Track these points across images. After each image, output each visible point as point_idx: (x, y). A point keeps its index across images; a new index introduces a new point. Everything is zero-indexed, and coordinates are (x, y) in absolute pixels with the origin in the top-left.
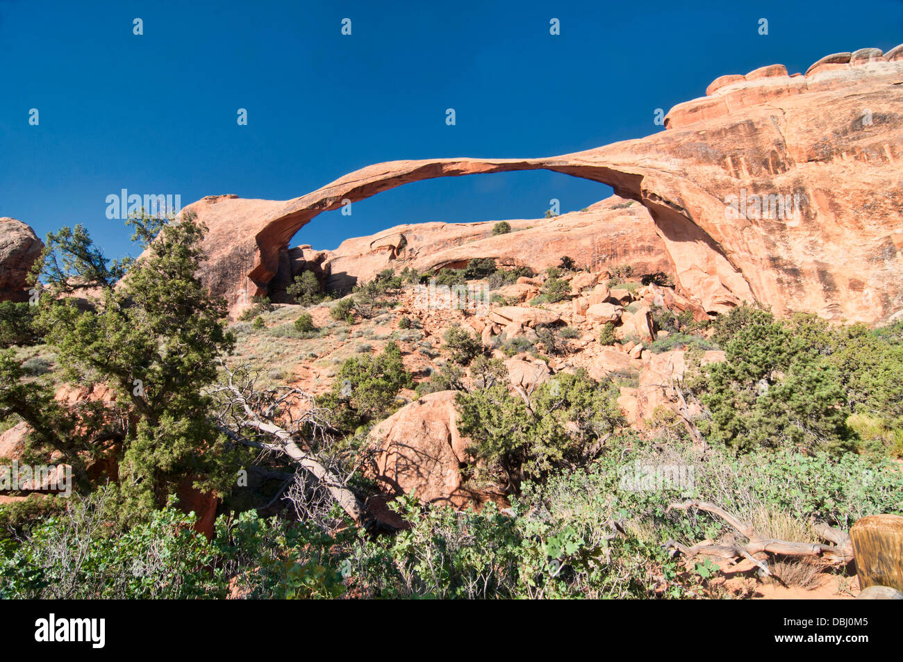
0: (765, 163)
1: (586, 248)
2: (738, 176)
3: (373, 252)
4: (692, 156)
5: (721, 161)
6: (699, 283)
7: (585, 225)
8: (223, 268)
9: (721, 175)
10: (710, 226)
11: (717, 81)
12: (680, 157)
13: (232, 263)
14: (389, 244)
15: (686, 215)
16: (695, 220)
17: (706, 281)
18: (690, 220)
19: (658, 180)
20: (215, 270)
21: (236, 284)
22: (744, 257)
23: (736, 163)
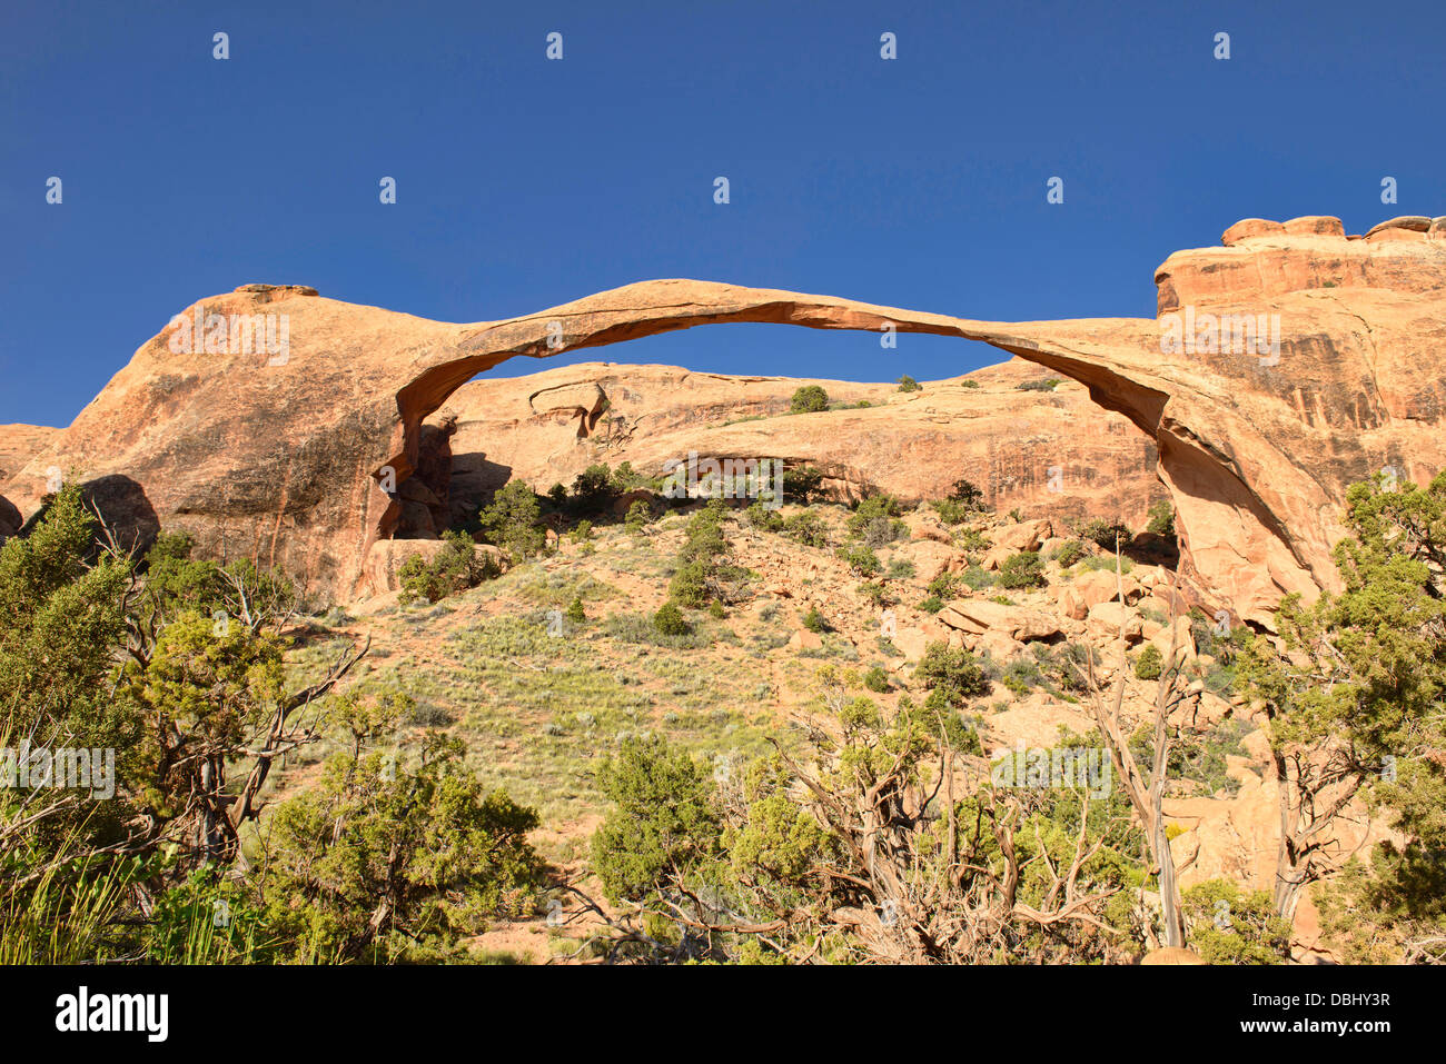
0: (1349, 410)
1: (979, 460)
2: (1311, 423)
3: (541, 419)
4: (1242, 376)
5: (1286, 394)
6: (1229, 572)
7: (975, 415)
8: (321, 454)
9: (1288, 417)
10: (1271, 495)
11: (1242, 225)
12: (1225, 374)
13: (341, 446)
14: (576, 404)
15: (1234, 470)
16: (1249, 481)
17: (1241, 570)
18: (1241, 480)
19: (1192, 407)
20: (302, 455)
21: (345, 489)
22: (1318, 549)
23: (1308, 402)
